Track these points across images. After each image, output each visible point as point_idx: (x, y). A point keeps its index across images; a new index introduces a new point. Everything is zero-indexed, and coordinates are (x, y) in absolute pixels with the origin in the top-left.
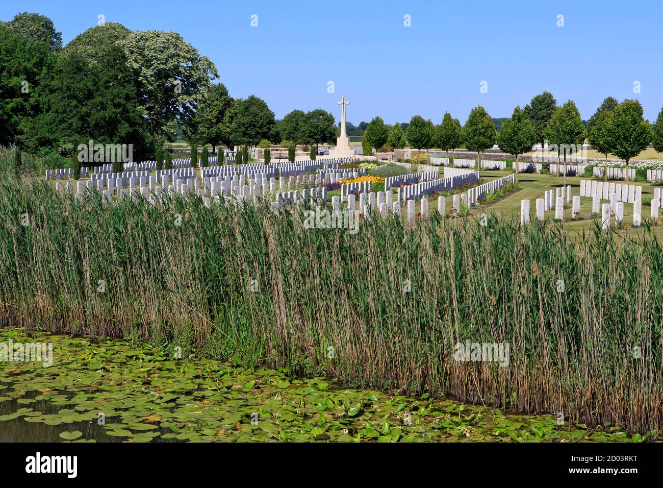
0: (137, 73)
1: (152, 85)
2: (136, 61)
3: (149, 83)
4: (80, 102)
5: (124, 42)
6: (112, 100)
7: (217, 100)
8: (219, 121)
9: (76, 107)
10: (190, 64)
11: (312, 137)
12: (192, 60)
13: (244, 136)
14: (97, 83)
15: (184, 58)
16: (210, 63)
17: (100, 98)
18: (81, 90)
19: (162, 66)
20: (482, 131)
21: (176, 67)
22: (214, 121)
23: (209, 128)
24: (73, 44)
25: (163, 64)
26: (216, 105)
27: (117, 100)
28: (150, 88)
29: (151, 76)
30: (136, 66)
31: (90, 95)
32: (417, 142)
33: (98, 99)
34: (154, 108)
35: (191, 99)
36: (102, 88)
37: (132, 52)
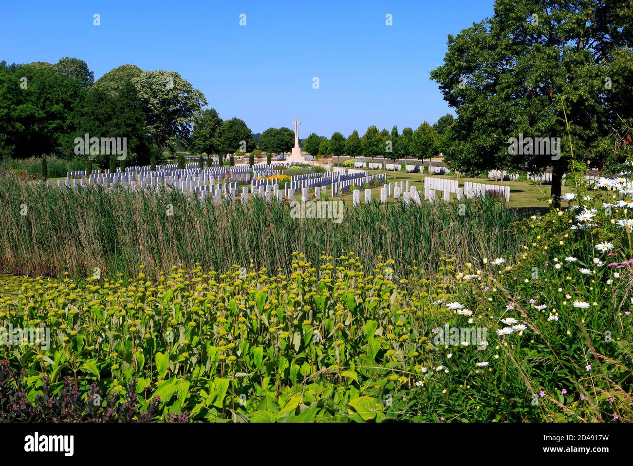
0: (147, 101)
1: (158, 110)
2: (146, 93)
3: (156, 109)
4: (102, 123)
5: (138, 79)
6: (125, 122)
7: (211, 120)
8: (211, 136)
9: (99, 126)
10: (186, 95)
11: (279, 148)
12: (188, 92)
13: (229, 147)
14: (114, 109)
15: (181, 90)
16: (200, 94)
17: (116, 120)
18: (103, 115)
19: (165, 97)
20: (375, 143)
21: (176, 97)
22: (208, 136)
23: (204, 141)
24: (101, 80)
25: (166, 95)
26: (209, 125)
27: (128, 122)
28: (157, 112)
29: (157, 104)
30: (146, 96)
31: (109, 118)
32: (336, 151)
33: (115, 121)
34: (160, 127)
35: (187, 120)
36: (118, 113)
37: (143, 86)
